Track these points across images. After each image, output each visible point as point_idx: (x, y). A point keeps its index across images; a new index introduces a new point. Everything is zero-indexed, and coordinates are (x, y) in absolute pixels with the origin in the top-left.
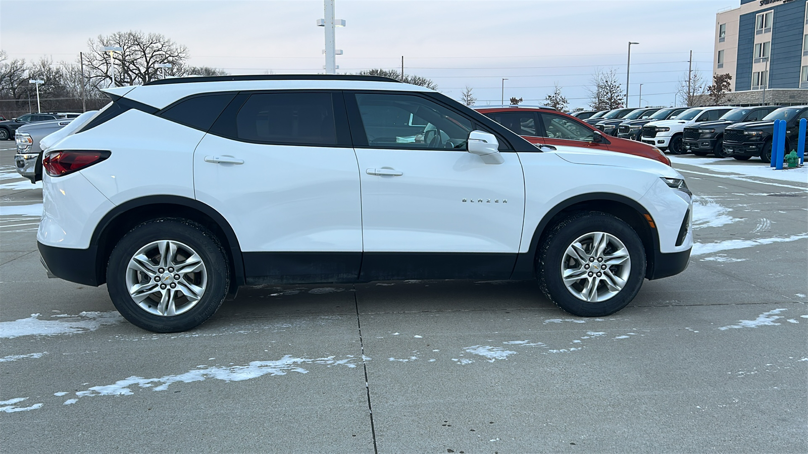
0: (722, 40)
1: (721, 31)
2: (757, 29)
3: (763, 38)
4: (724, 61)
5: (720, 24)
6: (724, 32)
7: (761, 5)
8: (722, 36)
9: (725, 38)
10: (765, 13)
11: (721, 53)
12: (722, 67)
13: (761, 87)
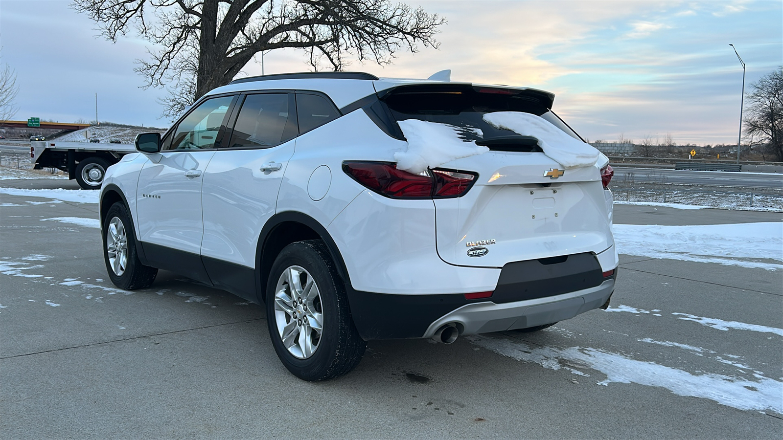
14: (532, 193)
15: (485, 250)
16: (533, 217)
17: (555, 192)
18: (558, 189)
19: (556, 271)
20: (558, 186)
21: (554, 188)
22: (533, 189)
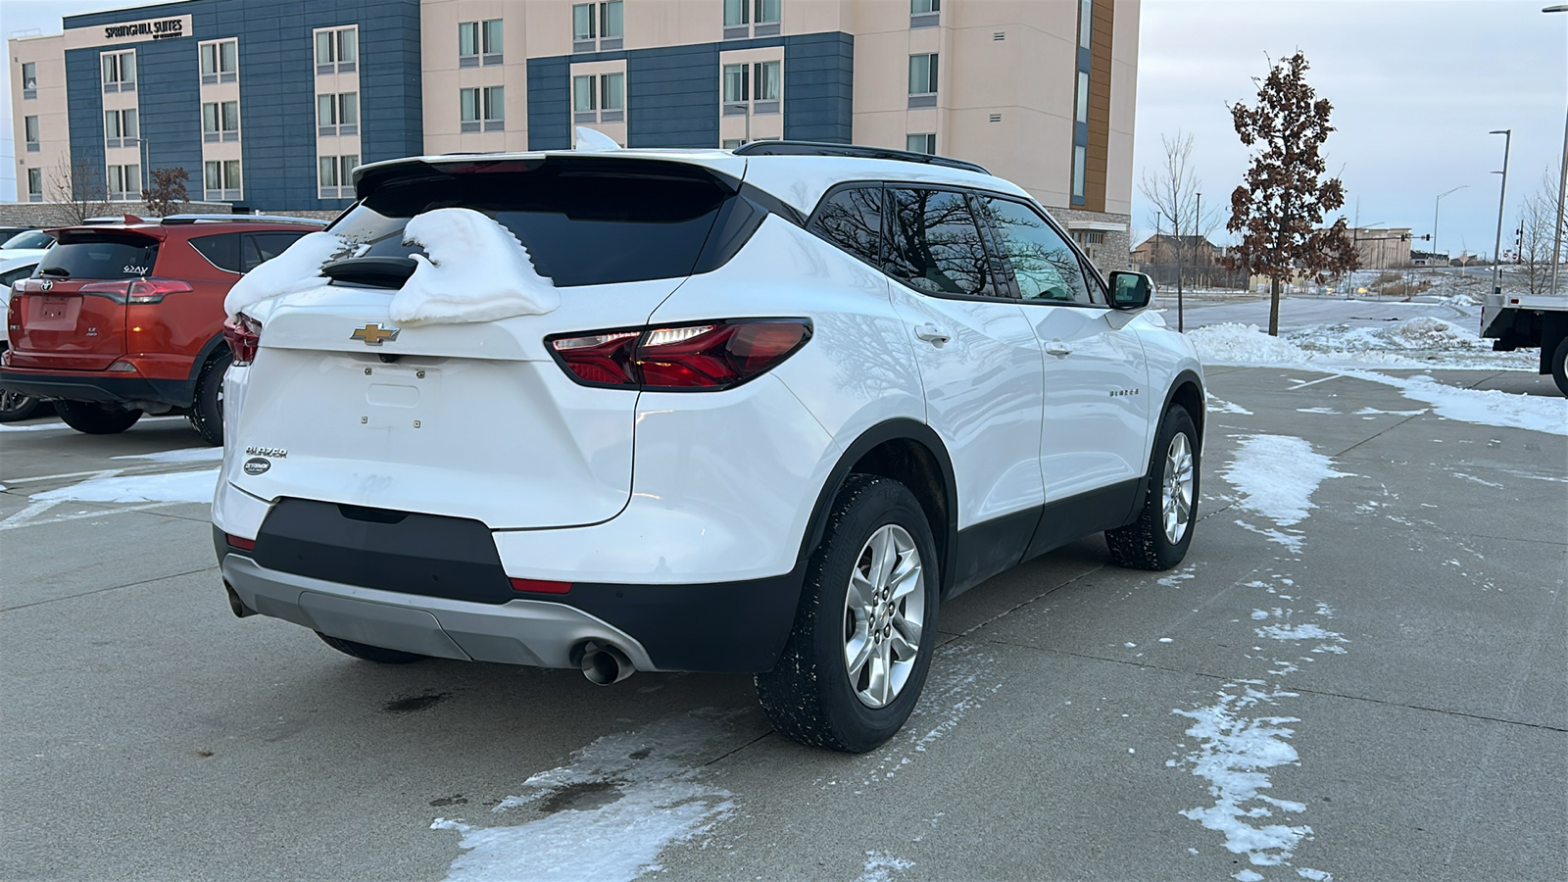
0: (30, 95)
1: (26, 77)
2: (105, 81)
3: (119, 100)
4: (40, 139)
5: (21, 61)
6: (34, 80)
7: (109, 37)
8: (30, 86)
9: (38, 92)
10: (117, 53)
11: (32, 122)
12: (38, 150)
13: (127, 195)
14: (368, 372)
15: (266, 466)
16: (365, 420)
17: (421, 375)
18: (431, 370)
19: (359, 536)
20: (435, 364)
21: (422, 367)
22: (370, 364)
